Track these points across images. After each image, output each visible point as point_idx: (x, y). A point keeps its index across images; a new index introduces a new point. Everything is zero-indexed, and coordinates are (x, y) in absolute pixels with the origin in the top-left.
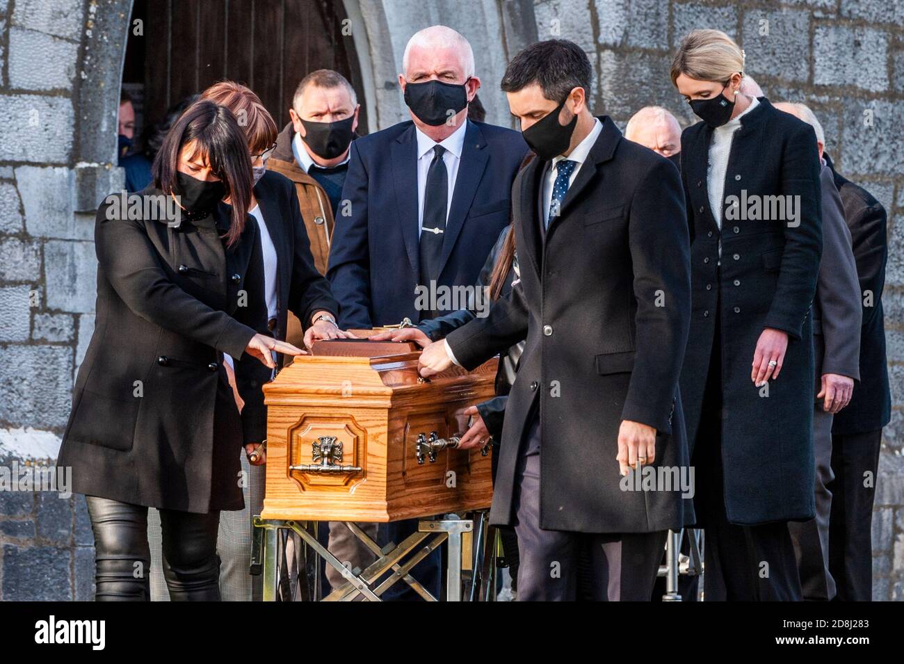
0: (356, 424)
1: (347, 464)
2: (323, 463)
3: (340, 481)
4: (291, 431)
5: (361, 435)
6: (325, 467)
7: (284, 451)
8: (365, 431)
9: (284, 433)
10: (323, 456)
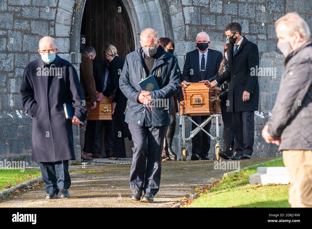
0: (203, 95)
1: (202, 103)
2: (197, 103)
3: (200, 106)
4: (191, 97)
5: (204, 97)
6: (198, 103)
7: (190, 101)
8: (204, 96)
9: (190, 98)
10: (197, 101)
